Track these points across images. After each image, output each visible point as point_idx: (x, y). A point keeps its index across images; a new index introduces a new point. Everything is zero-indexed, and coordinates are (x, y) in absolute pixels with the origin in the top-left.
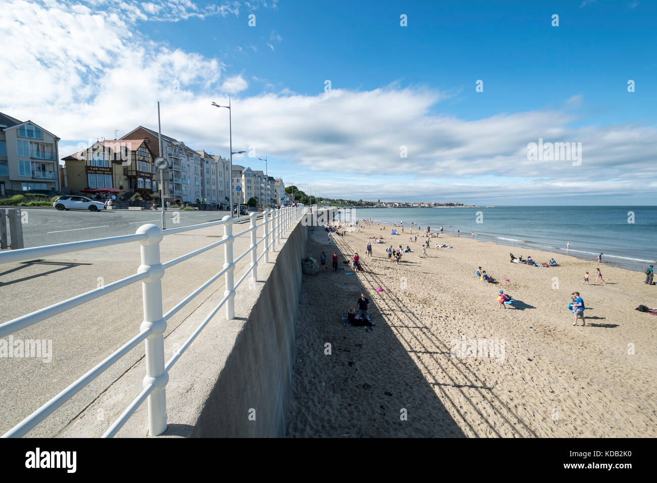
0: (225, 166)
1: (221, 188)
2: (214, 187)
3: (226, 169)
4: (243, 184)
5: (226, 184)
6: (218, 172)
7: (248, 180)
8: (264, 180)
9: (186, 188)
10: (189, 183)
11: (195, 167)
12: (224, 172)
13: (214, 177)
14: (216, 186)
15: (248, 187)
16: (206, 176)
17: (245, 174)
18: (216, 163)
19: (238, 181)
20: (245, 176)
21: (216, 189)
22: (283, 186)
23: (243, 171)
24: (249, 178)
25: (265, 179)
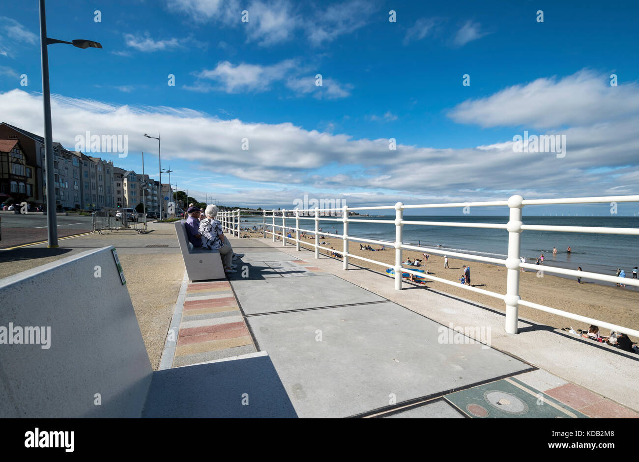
0: (106, 168)
1: (101, 193)
2: (94, 192)
3: (106, 172)
4: (126, 188)
5: (107, 188)
6: (98, 176)
7: (132, 184)
8: (150, 185)
9: (63, 192)
10: (67, 187)
11: (74, 170)
12: (104, 176)
13: (93, 181)
14: (96, 190)
15: (132, 192)
16: (85, 179)
17: (128, 178)
18: (96, 166)
19: (119, 185)
20: (128, 180)
21: (96, 194)
22: (172, 191)
23: (126, 175)
24: (133, 183)
25: (151, 183)
